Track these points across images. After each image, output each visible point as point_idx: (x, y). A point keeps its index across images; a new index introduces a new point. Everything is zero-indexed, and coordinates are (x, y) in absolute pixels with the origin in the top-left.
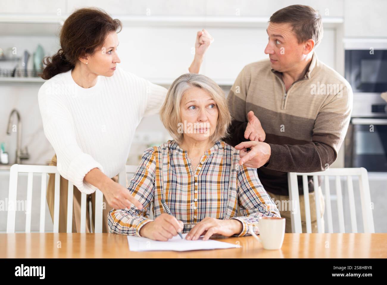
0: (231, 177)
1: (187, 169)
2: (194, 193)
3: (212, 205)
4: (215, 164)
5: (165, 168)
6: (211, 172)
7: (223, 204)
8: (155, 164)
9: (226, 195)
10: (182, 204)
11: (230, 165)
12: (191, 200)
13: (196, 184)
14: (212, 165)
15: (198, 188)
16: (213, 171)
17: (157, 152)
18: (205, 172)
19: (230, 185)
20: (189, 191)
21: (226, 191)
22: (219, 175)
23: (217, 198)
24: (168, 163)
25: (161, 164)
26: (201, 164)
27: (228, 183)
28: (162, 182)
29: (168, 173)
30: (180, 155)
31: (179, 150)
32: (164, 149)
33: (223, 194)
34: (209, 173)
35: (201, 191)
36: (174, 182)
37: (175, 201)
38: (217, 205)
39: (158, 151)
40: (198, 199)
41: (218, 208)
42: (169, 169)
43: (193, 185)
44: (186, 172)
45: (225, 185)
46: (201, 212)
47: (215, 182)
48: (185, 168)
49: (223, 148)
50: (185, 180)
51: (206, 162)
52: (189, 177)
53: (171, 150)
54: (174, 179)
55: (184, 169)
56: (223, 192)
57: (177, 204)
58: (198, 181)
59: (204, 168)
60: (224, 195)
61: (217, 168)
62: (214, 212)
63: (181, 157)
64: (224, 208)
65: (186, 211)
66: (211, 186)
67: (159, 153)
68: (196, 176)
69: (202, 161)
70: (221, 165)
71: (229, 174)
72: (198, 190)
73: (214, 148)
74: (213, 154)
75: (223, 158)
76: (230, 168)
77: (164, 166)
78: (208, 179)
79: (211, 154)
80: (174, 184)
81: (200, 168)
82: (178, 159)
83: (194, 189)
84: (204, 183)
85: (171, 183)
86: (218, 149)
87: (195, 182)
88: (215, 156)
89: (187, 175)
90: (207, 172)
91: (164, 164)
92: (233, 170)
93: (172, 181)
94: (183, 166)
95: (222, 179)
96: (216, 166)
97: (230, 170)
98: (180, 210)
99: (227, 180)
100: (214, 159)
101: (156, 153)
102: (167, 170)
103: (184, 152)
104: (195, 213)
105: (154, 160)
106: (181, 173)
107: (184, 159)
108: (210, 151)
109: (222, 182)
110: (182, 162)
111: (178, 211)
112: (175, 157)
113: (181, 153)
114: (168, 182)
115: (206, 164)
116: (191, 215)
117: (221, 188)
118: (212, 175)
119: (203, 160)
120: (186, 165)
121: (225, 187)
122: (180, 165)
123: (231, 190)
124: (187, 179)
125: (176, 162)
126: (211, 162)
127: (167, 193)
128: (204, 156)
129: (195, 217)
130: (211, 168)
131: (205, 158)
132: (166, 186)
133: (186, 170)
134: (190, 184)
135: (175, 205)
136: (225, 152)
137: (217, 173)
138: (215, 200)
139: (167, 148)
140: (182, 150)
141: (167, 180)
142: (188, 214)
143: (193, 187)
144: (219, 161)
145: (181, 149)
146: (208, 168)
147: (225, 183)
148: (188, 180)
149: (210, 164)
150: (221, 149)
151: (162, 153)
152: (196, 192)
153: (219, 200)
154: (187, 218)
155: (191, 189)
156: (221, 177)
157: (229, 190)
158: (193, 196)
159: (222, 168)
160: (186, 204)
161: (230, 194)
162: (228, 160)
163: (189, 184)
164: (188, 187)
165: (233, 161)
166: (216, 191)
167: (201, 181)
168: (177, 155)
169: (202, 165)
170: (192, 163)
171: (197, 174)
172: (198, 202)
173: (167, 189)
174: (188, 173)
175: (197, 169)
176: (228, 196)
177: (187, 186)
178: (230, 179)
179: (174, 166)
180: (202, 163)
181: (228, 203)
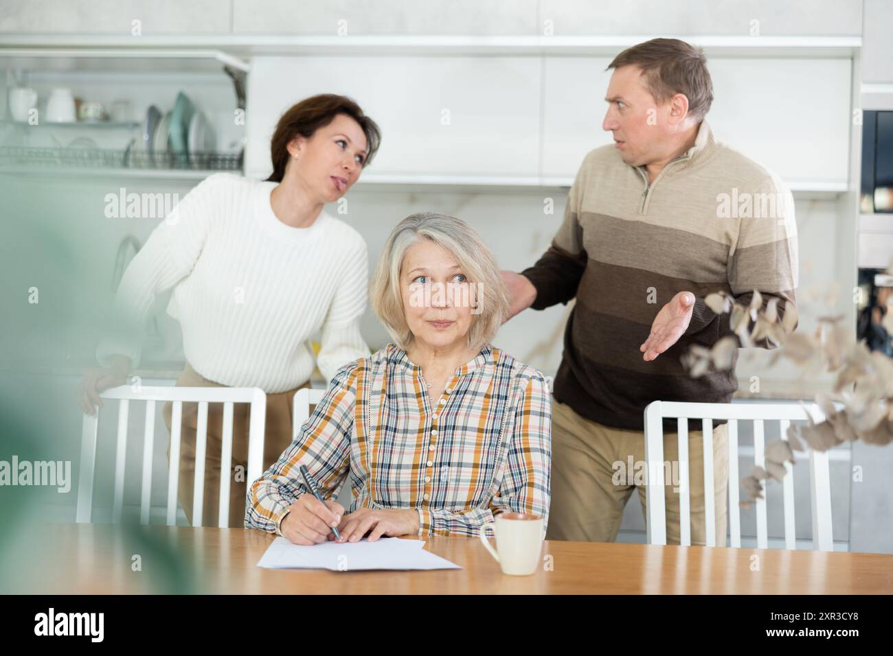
0: (505, 421)
1: (419, 402)
2: (429, 450)
3: (462, 474)
4: (475, 393)
5: (376, 400)
6: (466, 410)
7: (483, 475)
8: (355, 394)
9: (491, 457)
10: (402, 471)
11: (506, 398)
12: (420, 463)
13: (434, 432)
14: (468, 396)
15: (437, 441)
16: (470, 407)
17: (362, 369)
18: (454, 410)
19: (502, 438)
20: (418, 446)
21: (492, 449)
22: (483, 417)
23: (472, 461)
24: (383, 391)
25: (368, 393)
26: (445, 393)
27: (499, 433)
28: (367, 428)
29: (380, 410)
30: (408, 375)
31: (407, 365)
32: (378, 363)
33: (486, 455)
34: (463, 411)
35: (443, 446)
36: (391, 429)
37: (389, 466)
38: (471, 475)
39: (365, 367)
40: (434, 462)
41: (473, 481)
42: (383, 403)
43: (428, 433)
44: (418, 408)
45: (491, 437)
46: (439, 488)
47: (472, 429)
48: (415, 400)
49: (495, 363)
50: (414, 424)
51: (457, 389)
52: (422, 418)
53: (392, 364)
54: (392, 425)
55: (413, 403)
56: (486, 450)
57: (393, 471)
58: (438, 428)
59: (453, 402)
60: (488, 456)
61: (479, 401)
62: (463, 489)
63: (408, 378)
64: (484, 482)
65: (409, 485)
66: (463, 437)
67: (365, 372)
68: (435, 417)
69: (449, 387)
70: (487, 396)
71: (503, 415)
72: (436, 446)
73: (477, 361)
74: (473, 373)
75: (493, 382)
76: (505, 404)
77: (373, 397)
78: (460, 422)
79: (469, 373)
80: (390, 433)
81: (444, 402)
82: (403, 381)
83: (428, 442)
84: (449, 431)
85: (384, 431)
86: (485, 364)
87: (431, 429)
88: (476, 377)
89: (418, 415)
90: (458, 410)
91: (375, 393)
92: (510, 409)
93: (387, 426)
94: (413, 396)
95: (488, 425)
96: (477, 398)
97: (504, 408)
98: (397, 482)
99: (497, 427)
100: (474, 383)
101: (361, 372)
102: (380, 404)
103: (415, 369)
104: (426, 489)
105: (354, 385)
106: (406, 410)
107: (415, 382)
108: (465, 368)
109: (487, 430)
110: (411, 389)
111: (394, 485)
112: (398, 378)
113: (410, 371)
114: (379, 428)
115: (457, 394)
116: (418, 492)
117: (483, 442)
118: (467, 415)
119: (451, 387)
120: (418, 395)
121: (491, 440)
122: (406, 394)
123: (503, 448)
124: (418, 422)
125: (398, 389)
126: (466, 390)
127: (375, 451)
128: (452, 378)
129: (426, 497)
130: (466, 402)
131: (454, 381)
132: (374, 436)
133: (417, 405)
134: (422, 432)
135: (388, 473)
136: (499, 372)
137: (479, 412)
138: (467, 465)
139: (385, 362)
140: (413, 365)
141: (377, 425)
142: (413, 490)
143: (428, 438)
144: (483, 388)
145: (411, 363)
146: (461, 402)
147: (492, 432)
148: (420, 424)
149: (465, 393)
150: (490, 363)
151: (372, 371)
152: (432, 448)
153: (475, 466)
154: (411, 498)
155: (423, 442)
156: (487, 420)
157: (499, 448)
158: (426, 455)
159: (489, 402)
160: (410, 471)
161: (501, 457)
162: (503, 388)
163: (420, 431)
164: (418, 438)
165: (512, 391)
166: (473, 448)
167: (446, 427)
168: (403, 373)
169: (449, 395)
171: (437, 413)
172: (434, 468)
173: (376, 442)
174: (421, 410)
175: (438, 404)
176: (495, 459)
177: (416, 435)
178: (504, 426)
179: (396, 396)
180: (449, 391)
181: (494, 472)
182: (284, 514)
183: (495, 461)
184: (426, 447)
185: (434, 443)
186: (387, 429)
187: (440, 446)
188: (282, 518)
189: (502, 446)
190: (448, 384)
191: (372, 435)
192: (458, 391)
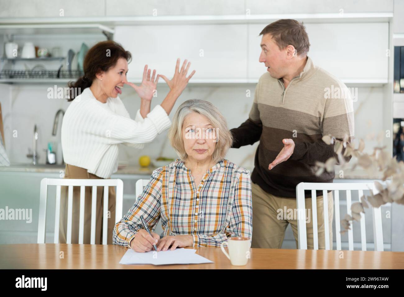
0: (230, 193)
1: (191, 186)
2: (196, 208)
3: (211, 218)
4: (216, 181)
5: (171, 185)
6: (212, 188)
7: (221, 218)
8: (162, 182)
9: (224, 210)
10: (184, 218)
11: (230, 182)
12: (192, 214)
13: (198, 200)
14: (213, 182)
15: (199, 203)
16: (214, 187)
17: (165, 171)
18: (206, 189)
19: (229, 201)
20: (191, 206)
21: (225, 206)
22: (220, 192)
23: (215, 212)
24: (174, 181)
25: (168, 182)
26: (202, 181)
27: (228, 199)
28: (168, 198)
29: (173, 190)
30: (185, 173)
31: (184, 169)
32: (172, 168)
33: (222, 209)
34: (211, 189)
35: (202, 206)
36: (178, 199)
37: (178, 216)
38: (215, 218)
40: (198, 213)
41: (216, 221)
42: (174, 187)
43: (195, 200)
44: (190, 189)
45: (224, 200)
46: (201, 225)
47: (215, 198)
48: (189, 185)
49: (225, 166)
50: (189, 196)
51: (208, 179)
52: (192, 193)
53: (178, 169)
54: (179, 196)
55: (188, 186)
56: (222, 206)
57: (180, 218)
58: (200, 197)
59: (206, 185)
60: (223, 210)
61: (218, 184)
62: (212, 225)
63: (185, 175)
64: (221, 221)
65: (187, 224)
66: (211, 201)
68: (198, 192)
69: (204, 179)
70: (222, 182)
71: (229, 190)
72: (199, 205)
73: (217, 166)
74: (215, 172)
75: (224, 175)
76: (230, 185)
77: (170, 184)
78: (209, 195)
79: (213, 171)
80: (178, 200)
81: (202, 185)
82: (183, 177)
83: (195, 204)
84: (205, 199)
85: (175, 200)
86: (220, 167)
87: (197, 198)
88: (216, 173)
89: (190, 192)
90: (208, 189)
91: (171, 182)
92: (232, 187)
93: (176, 197)
94: (187, 183)
95: (223, 195)
96: (217, 183)
97: (230, 187)
98: (182, 223)
99: (227, 196)
100: (215, 176)
102: (173, 187)
103: (188, 171)
104: (195, 226)
105: (161, 179)
106: (185, 190)
107: (188, 177)
108: (211, 170)
109: (222, 197)
110: (186, 180)
111: (181, 224)
112: (180, 175)
113: (186, 172)
114: (173, 198)
115: (208, 181)
116: (191, 227)
117: (221, 203)
118: (213, 191)
119: (205, 178)
120: (190, 183)
121: (224, 202)
122: (184, 182)
123: (230, 205)
124: (190, 195)
125: (181, 180)
126: (212, 180)
127: (171, 208)
128: (205, 174)
129: (195, 229)
130: (212, 185)
131: (206, 176)
132: (171, 202)
133: (190, 187)
134: (193, 200)
135: (178, 219)
136: (227, 170)
137: (218, 190)
138: (213, 214)
139: (175, 168)
141: (172, 197)
142: (189, 226)
143: (195, 202)
144: (220, 178)
145: (186, 168)
146: (210, 185)
147: (224, 198)
148: (191, 196)
149: (211, 181)
150: (223, 167)
151: (169, 172)
152: (197, 207)
153: (217, 214)
154: (189, 230)
155: (193, 204)
156: (222, 193)
157: (228, 205)
158: (194, 210)
159: (222, 185)
160: (187, 218)
161: (229, 209)
162: (229, 178)
163: (192, 199)
164: (191, 202)
165: (233, 179)
166: (216, 206)
167: (203, 197)
168: (183, 173)
169: (204, 182)
170: (195, 181)
171: (199, 191)
172: (198, 216)
173: (172, 205)
174: (192, 190)
175: (199, 186)
176: (226, 211)
177: (190, 201)
178: (230, 195)
179: (180, 184)
180: (204, 180)
181: (226, 217)
182: (132, 238)
183: (226, 212)
184: (194, 206)
185: (198, 205)
186: (176, 198)
187: (201, 206)
188: (131, 240)
189: (229, 204)
190: (203, 177)
191: (170, 201)
192: (208, 180)
